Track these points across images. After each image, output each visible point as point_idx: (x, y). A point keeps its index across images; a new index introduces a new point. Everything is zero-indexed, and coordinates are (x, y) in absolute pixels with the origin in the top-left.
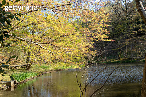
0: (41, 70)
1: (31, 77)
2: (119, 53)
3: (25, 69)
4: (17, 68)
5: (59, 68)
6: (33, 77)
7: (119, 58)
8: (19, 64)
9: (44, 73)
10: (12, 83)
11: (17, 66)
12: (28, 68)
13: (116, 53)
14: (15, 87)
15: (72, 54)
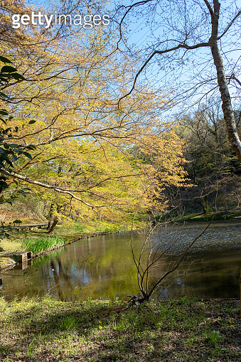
0: (72, 232)
1: (55, 245)
2: (204, 204)
3: (45, 231)
4: (32, 229)
5: (103, 230)
6: (58, 245)
7: (205, 212)
8: (35, 223)
9: (77, 239)
10: (24, 256)
11: (31, 227)
12: (51, 228)
13: (200, 203)
14: (29, 263)
15: (125, 208)
